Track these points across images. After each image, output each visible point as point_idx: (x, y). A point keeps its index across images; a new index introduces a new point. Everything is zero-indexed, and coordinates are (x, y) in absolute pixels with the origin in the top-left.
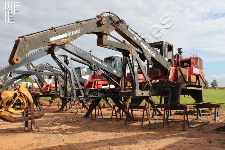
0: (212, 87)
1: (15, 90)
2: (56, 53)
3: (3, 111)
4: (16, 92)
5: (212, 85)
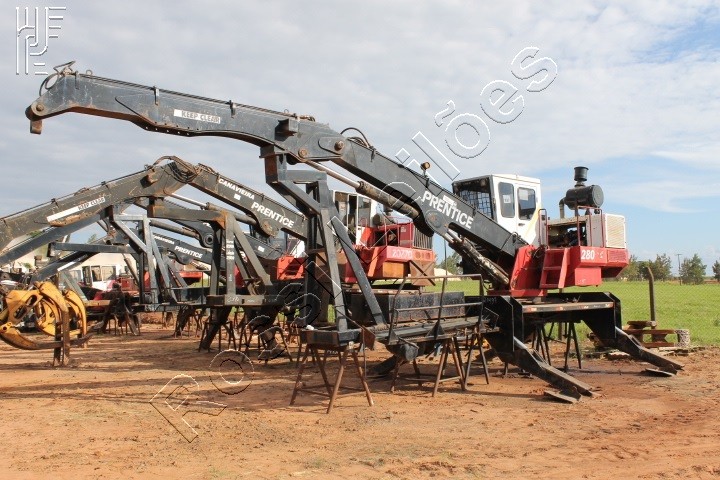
0: (716, 277)
1: (34, 289)
2: (116, 217)
3: (8, 327)
4: (36, 292)
5: (715, 271)
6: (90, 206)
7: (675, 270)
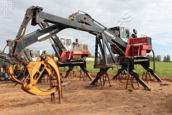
6: (53, 32)
7: (162, 59)
